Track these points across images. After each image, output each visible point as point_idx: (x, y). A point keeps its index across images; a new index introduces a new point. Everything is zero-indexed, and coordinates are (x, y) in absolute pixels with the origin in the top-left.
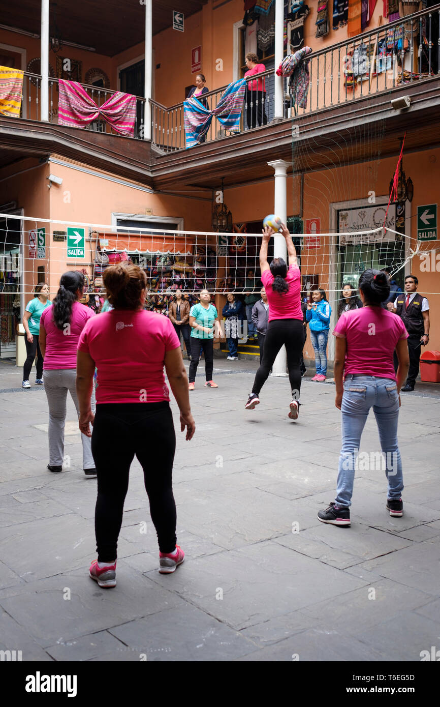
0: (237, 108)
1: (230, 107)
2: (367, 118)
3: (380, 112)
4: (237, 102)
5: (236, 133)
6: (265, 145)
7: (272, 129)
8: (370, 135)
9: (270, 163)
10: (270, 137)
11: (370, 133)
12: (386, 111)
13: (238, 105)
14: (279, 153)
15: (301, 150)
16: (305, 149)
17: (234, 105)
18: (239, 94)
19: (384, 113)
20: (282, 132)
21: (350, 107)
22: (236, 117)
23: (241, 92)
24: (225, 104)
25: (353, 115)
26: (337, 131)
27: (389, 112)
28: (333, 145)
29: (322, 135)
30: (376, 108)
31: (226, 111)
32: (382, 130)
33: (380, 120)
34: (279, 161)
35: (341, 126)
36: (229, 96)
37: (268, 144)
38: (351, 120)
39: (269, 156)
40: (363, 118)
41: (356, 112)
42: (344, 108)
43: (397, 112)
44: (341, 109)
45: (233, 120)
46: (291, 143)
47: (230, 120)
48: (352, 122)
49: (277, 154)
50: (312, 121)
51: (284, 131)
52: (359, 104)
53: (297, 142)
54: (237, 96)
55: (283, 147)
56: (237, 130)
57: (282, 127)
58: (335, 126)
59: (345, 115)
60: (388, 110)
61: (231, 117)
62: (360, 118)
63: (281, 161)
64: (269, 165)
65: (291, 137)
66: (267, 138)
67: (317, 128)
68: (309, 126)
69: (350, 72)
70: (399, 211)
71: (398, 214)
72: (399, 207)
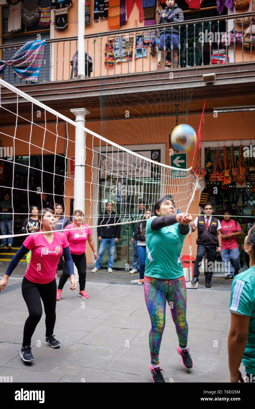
0: (36, 63)
1: (30, 61)
2: (174, 85)
3: (186, 83)
4: (37, 58)
5: (32, 83)
6: (70, 95)
7: (76, 83)
8: (179, 98)
9: (72, 110)
10: (75, 89)
11: (179, 96)
12: (193, 82)
13: (37, 60)
14: (83, 103)
15: (107, 103)
16: (110, 102)
17: (34, 60)
18: (39, 52)
19: (192, 83)
20: (88, 87)
21: (158, 75)
22: (35, 70)
23: (40, 50)
24: (24, 57)
25: (161, 81)
26: (146, 92)
27: (195, 83)
28: (142, 102)
29: (131, 93)
30: (184, 79)
31: (25, 64)
32: (190, 95)
33: (188, 88)
34: (83, 110)
35: (150, 89)
36: (29, 51)
37: (72, 95)
38: (160, 85)
39: (77, 104)
40: (171, 85)
41: (164, 79)
42: (153, 75)
43: (203, 84)
44: (149, 76)
45: (31, 72)
46: (99, 96)
47: (28, 72)
48: (160, 86)
49: (81, 103)
50: (120, 82)
51: (91, 87)
52: (167, 74)
53: (104, 96)
54: (37, 53)
55: (89, 98)
56: (35, 80)
58: (143, 88)
59: (153, 80)
60: (195, 82)
61: (30, 69)
62: (168, 84)
63: (84, 109)
64: (71, 111)
65: (98, 92)
66: (72, 90)
67: (126, 88)
68: (118, 85)
69: (110, 54)
70: (153, 156)
71: (153, 158)
72: (154, 153)
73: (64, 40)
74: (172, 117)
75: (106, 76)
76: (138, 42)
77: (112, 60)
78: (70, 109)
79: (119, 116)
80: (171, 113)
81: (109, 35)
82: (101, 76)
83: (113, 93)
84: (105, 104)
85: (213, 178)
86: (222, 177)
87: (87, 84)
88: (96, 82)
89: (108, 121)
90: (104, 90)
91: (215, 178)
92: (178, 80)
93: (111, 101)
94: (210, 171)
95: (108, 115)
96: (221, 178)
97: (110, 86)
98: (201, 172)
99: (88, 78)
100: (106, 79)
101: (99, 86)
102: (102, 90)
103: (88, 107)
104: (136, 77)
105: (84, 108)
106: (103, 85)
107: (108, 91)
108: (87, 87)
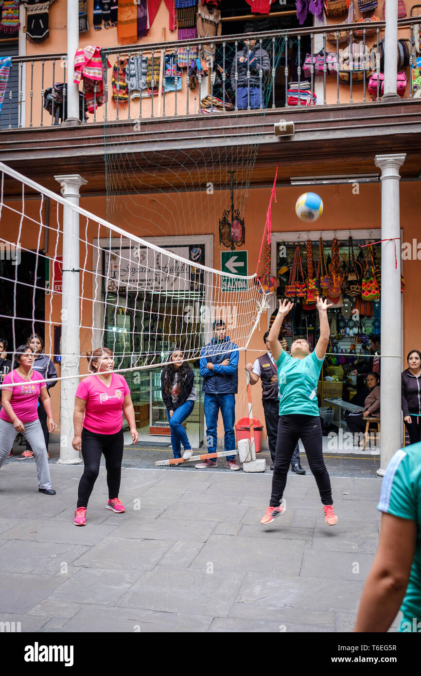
2: (228, 139)
3: (247, 135)
6: (54, 152)
7: (65, 132)
8: (235, 161)
9: (58, 178)
10: (62, 142)
11: (235, 158)
12: (258, 135)
14: (76, 166)
15: (117, 166)
16: (122, 166)
19: (255, 137)
20: (85, 139)
21: (201, 123)
25: (207, 132)
26: (182, 149)
27: (261, 137)
28: (175, 166)
29: (157, 152)
30: (243, 129)
32: (253, 157)
33: (250, 145)
34: (76, 177)
35: (188, 144)
37: (58, 151)
38: (204, 138)
39: (66, 167)
40: (222, 139)
41: (211, 130)
42: (192, 122)
43: (275, 139)
44: (186, 123)
46: (104, 155)
48: (205, 141)
49: (73, 166)
51: (89, 138)
52: (216, 121)
53: (111, 155)
55: (86, 158)
57: (84, 132)
58: (176, 143)
59: (194, 131)
60: (261, 135)
62: (218, 137)
63: (78, 177)
64: (56, 179)
65: (101, 147)
66: (58, 143)
67: (149, 142)
68: (135, 137)
69: (121, 83)
70: (193, 254)
71: (193, 258)
72: (195, 251)
73: (44, 58)
74: (223, 191)
75: (115, 122)
76: (168, 65)
77: (124, 95)
78: (55, 176)
79: (137, 189)
80: (222, 185)
81: (120, 52)
82: (108, 122)
83: (126, 150)
84: (113, 168)
85: (290, 292)
86: (304, 290)
87: (82, 134)
88: (98, 131)
89: (119, 196)
90: (112, 145)
91: (293, 292)
92: (234, 130)
93: (124, 164)
94: (285, 280)
95: (118, 186)
96: (304, 293)
97: (121, 139)
98: (270, 282)
99: (83, 125)
100: (115, 126)
101: (103, 137)
102: (109, 145)
103: (84, 173)
104: (166, 124)
105: (78, 175)
106: (110, 137)
107: (118, 146)
108: (83, 139)
